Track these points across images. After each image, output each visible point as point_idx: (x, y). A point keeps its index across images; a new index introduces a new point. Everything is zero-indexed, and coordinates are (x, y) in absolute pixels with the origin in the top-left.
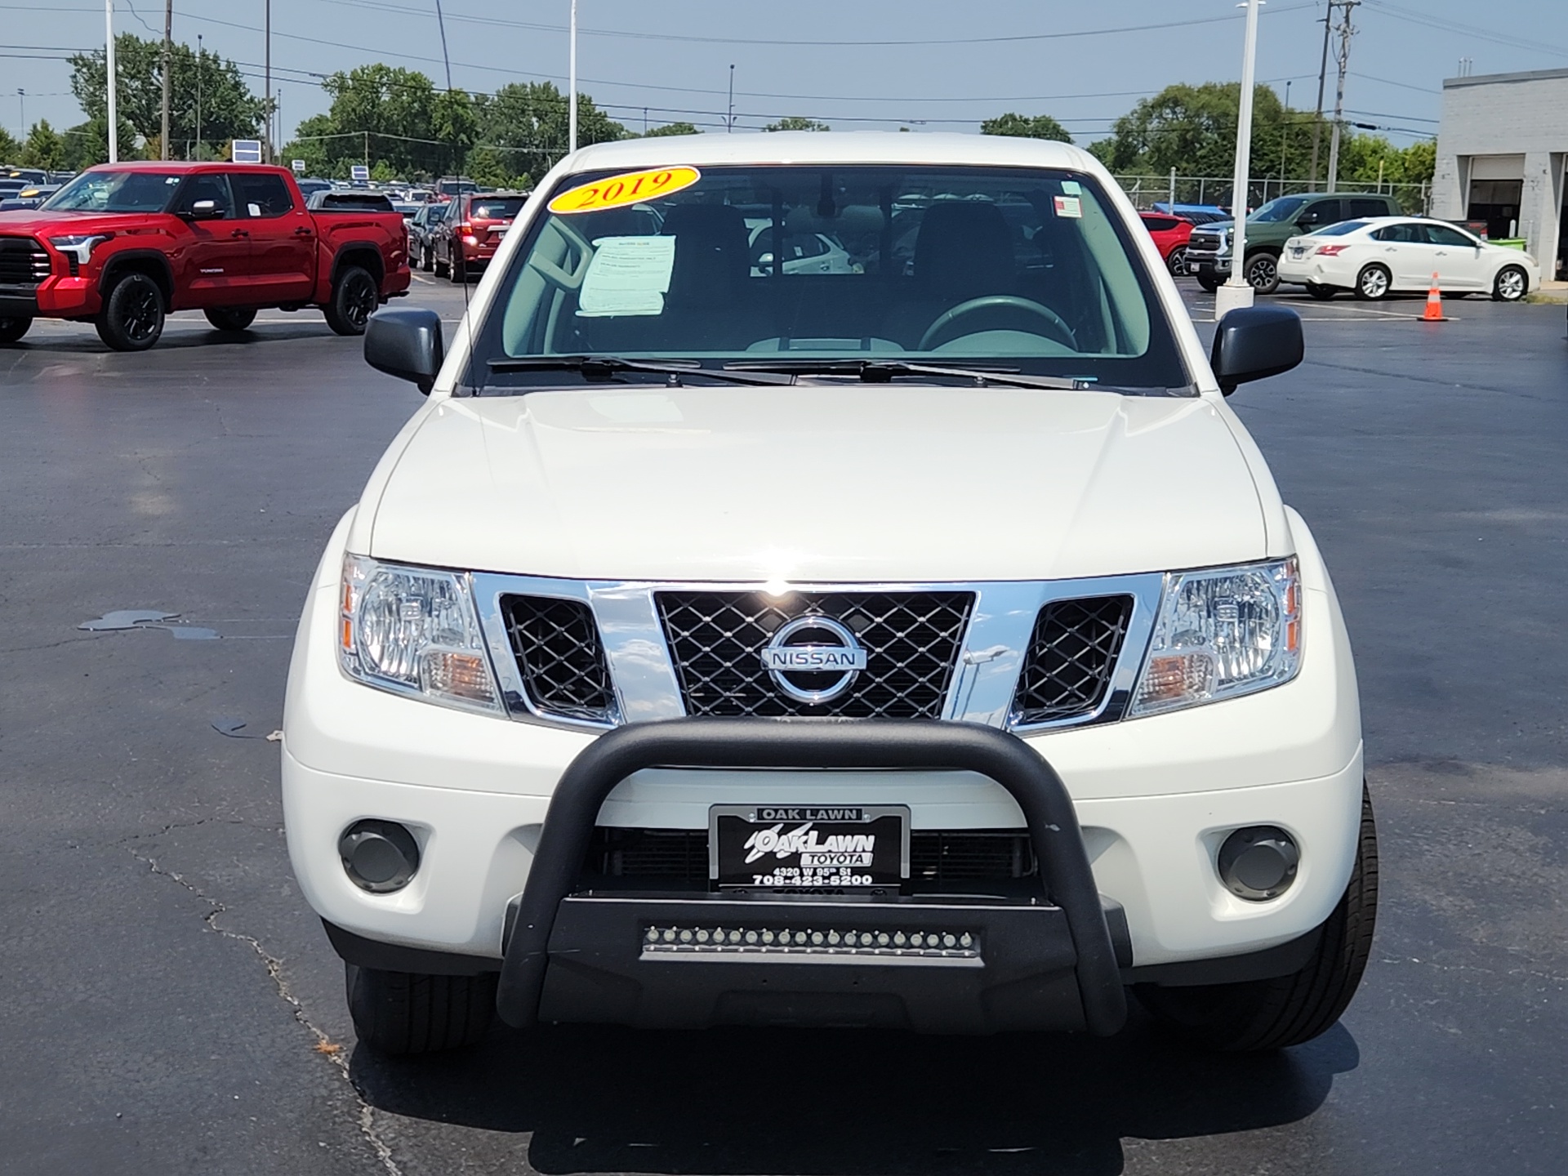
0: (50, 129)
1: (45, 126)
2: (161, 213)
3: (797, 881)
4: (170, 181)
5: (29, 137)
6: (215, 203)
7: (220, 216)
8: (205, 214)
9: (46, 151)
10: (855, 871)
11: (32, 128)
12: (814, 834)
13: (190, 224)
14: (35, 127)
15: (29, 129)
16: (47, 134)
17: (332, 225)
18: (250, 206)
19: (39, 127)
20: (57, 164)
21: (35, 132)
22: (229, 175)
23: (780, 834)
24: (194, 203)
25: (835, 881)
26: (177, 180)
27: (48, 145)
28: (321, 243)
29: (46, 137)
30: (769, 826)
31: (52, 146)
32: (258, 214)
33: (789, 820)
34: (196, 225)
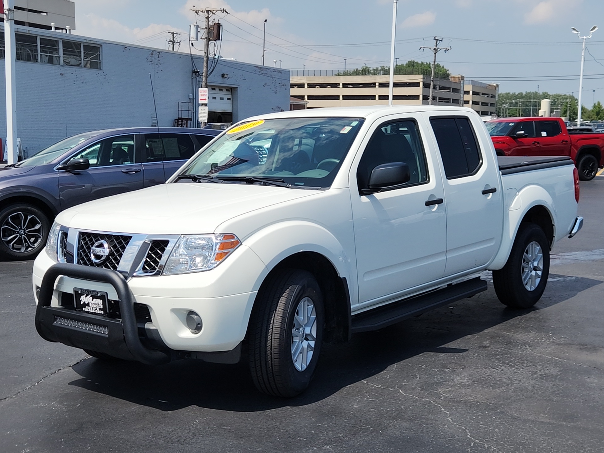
0: (601, 105)
1: (599, 104)
2: (504, 136)
3: (90, 310)
4: (511, 124)
5: (592, 108)
6: (525, 132)
7: (526, 137)
8: (521, 136)
9: (598, 114)
10: (100, 309)
11: (594, 105)
12: (91, 298)
13: (516, 139)
14: (595, 104)
15: (593, 105)
16: (599, 106)
17: (578, 139)
18: (542, 132)
19: (596, 104)
20: (602, 118)
21: (595, 106)
22: (535, 121)
23: (86, 296)
24: (517, 132)
25: (96, 311)
26: (513, 124)
27: (599, 111)
28: (572, 147)
29: (599, 108)
30: (83, 295)
31: (601, 111)
32: (546, 135)
33: (88, 292)
34: (518, 140)
